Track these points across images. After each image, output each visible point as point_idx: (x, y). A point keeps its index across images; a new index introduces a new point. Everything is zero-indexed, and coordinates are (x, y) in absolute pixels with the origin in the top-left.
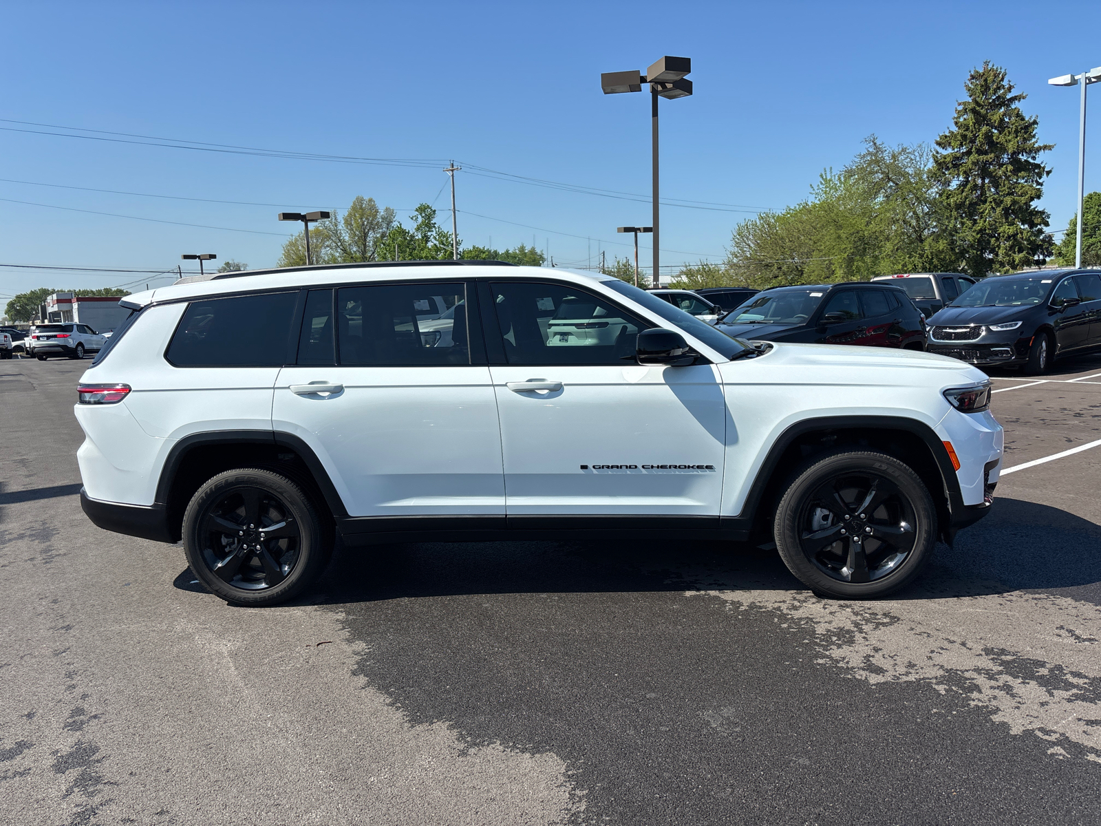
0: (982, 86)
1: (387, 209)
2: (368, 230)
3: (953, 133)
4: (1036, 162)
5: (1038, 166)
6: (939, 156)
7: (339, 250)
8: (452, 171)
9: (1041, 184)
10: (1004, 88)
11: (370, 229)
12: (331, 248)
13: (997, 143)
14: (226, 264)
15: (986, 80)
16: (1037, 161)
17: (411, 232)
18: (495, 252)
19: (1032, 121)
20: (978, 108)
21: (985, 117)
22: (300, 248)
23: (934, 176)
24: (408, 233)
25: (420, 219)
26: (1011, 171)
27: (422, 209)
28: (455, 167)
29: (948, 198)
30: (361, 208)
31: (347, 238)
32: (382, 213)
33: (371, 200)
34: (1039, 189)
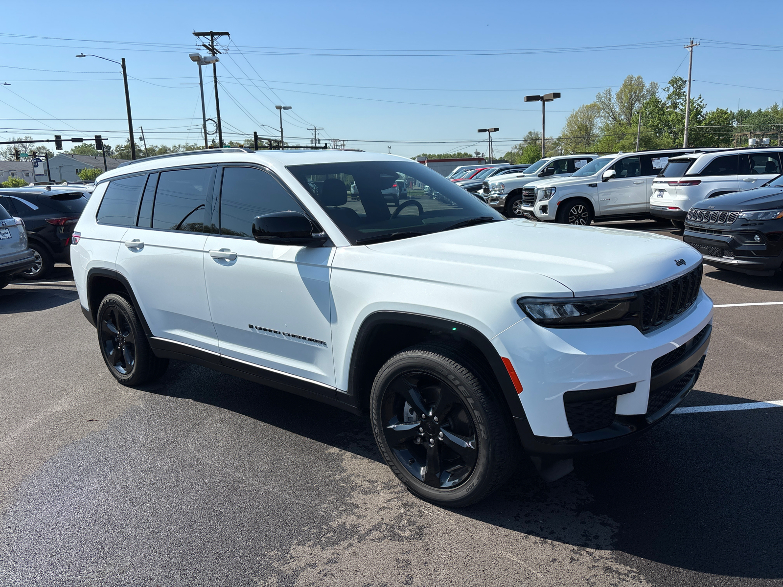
1: (651, 84)
2: (635, 101)
7: (611, 119)
8: (692, 47)
11: (636, 100)
12: (605, 118)
14: (529, 133)
17: (663, 101)
18: (749, 111)
22: (579, 119)
24: (661, 102)
25: (672, 89)
27: (674, 82)
28: (694, 44)
30: (631, 85)
31: (617, 110)
32: (647, 86)
33: (639, 78)
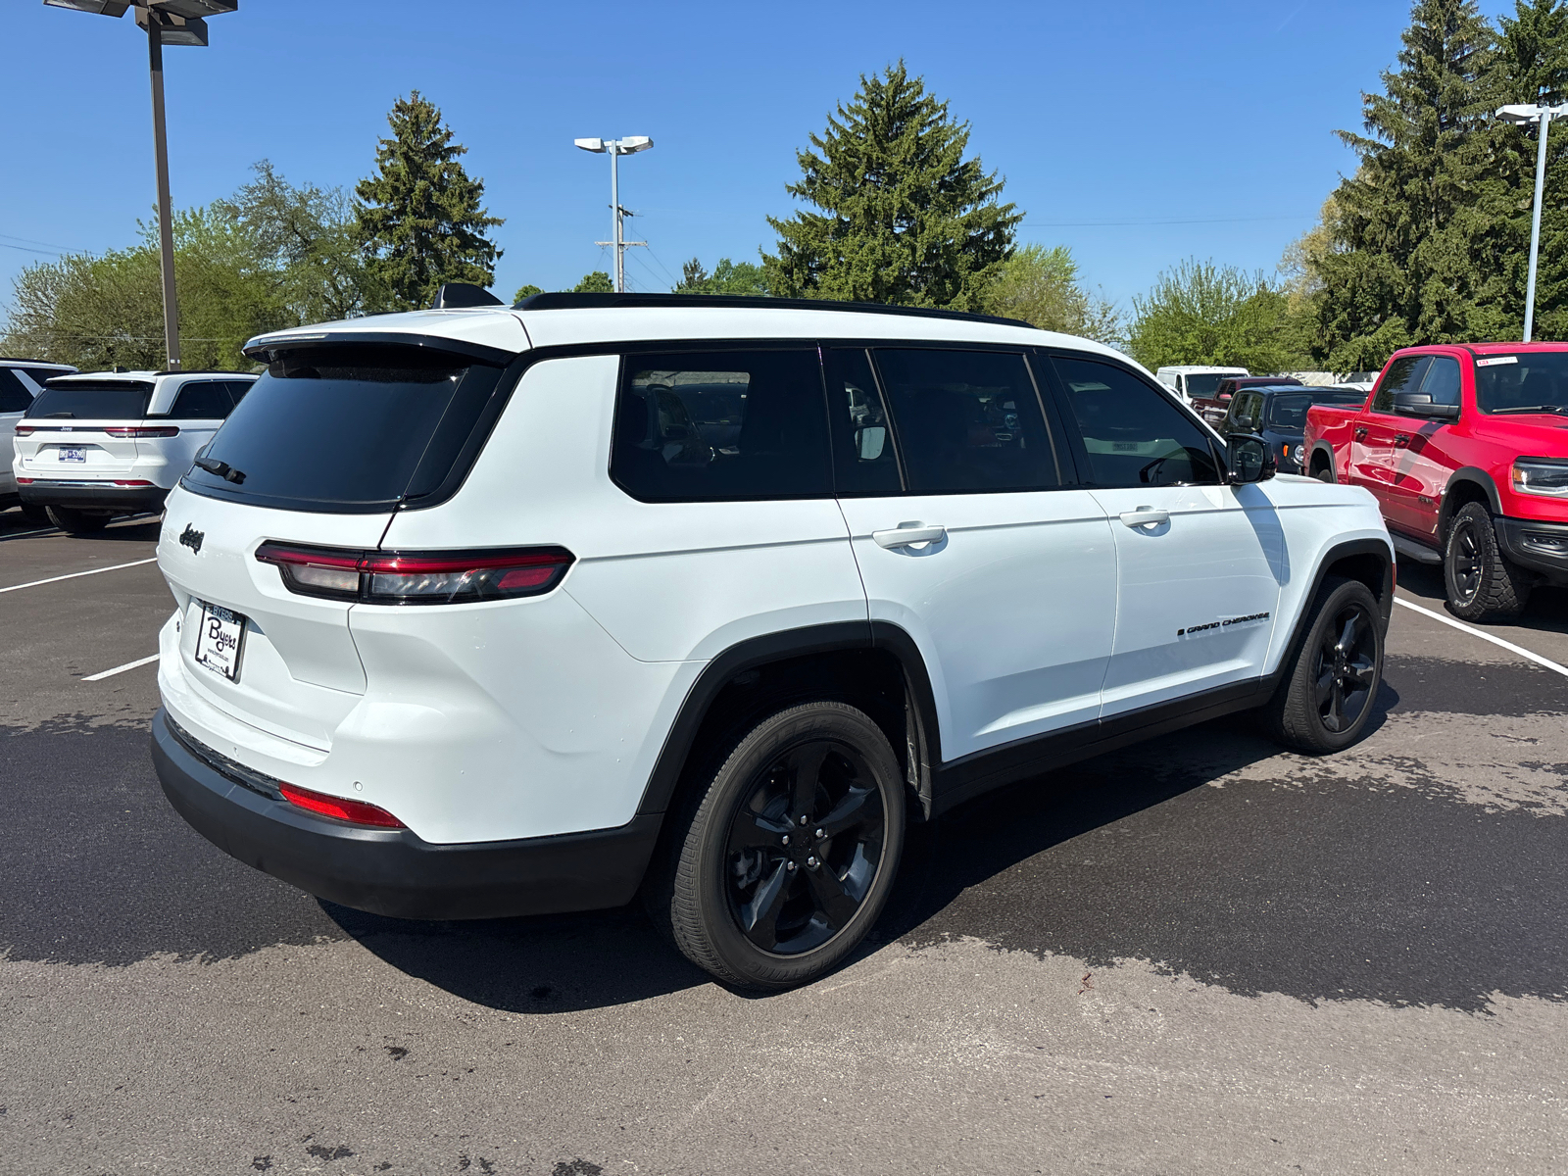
0: (413, 124)
3: (379, 180)
4: (484, 238)
5: (486, 244)
6: (363, 209)
9: (492, 268)
10: (440, 134)
13: (438, 206)
15: (417, 117)
16: (486, 238)
19: (476, 184)
20: (411, 154)
21: (419, 167)
23: (358, 237)
26: (457, 246)
29: (380, 271)
34: (490, 274)
